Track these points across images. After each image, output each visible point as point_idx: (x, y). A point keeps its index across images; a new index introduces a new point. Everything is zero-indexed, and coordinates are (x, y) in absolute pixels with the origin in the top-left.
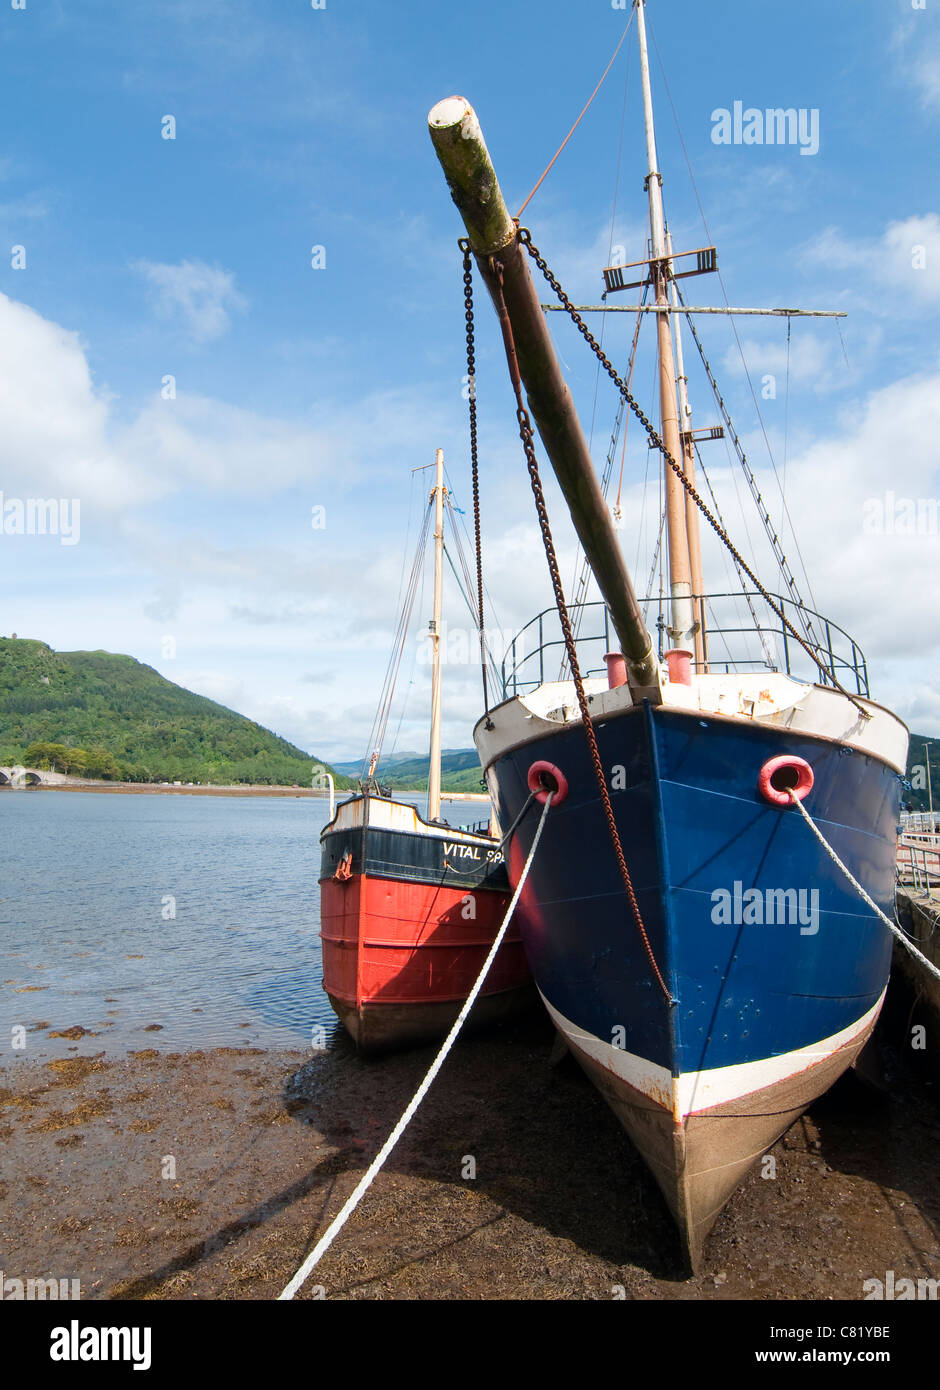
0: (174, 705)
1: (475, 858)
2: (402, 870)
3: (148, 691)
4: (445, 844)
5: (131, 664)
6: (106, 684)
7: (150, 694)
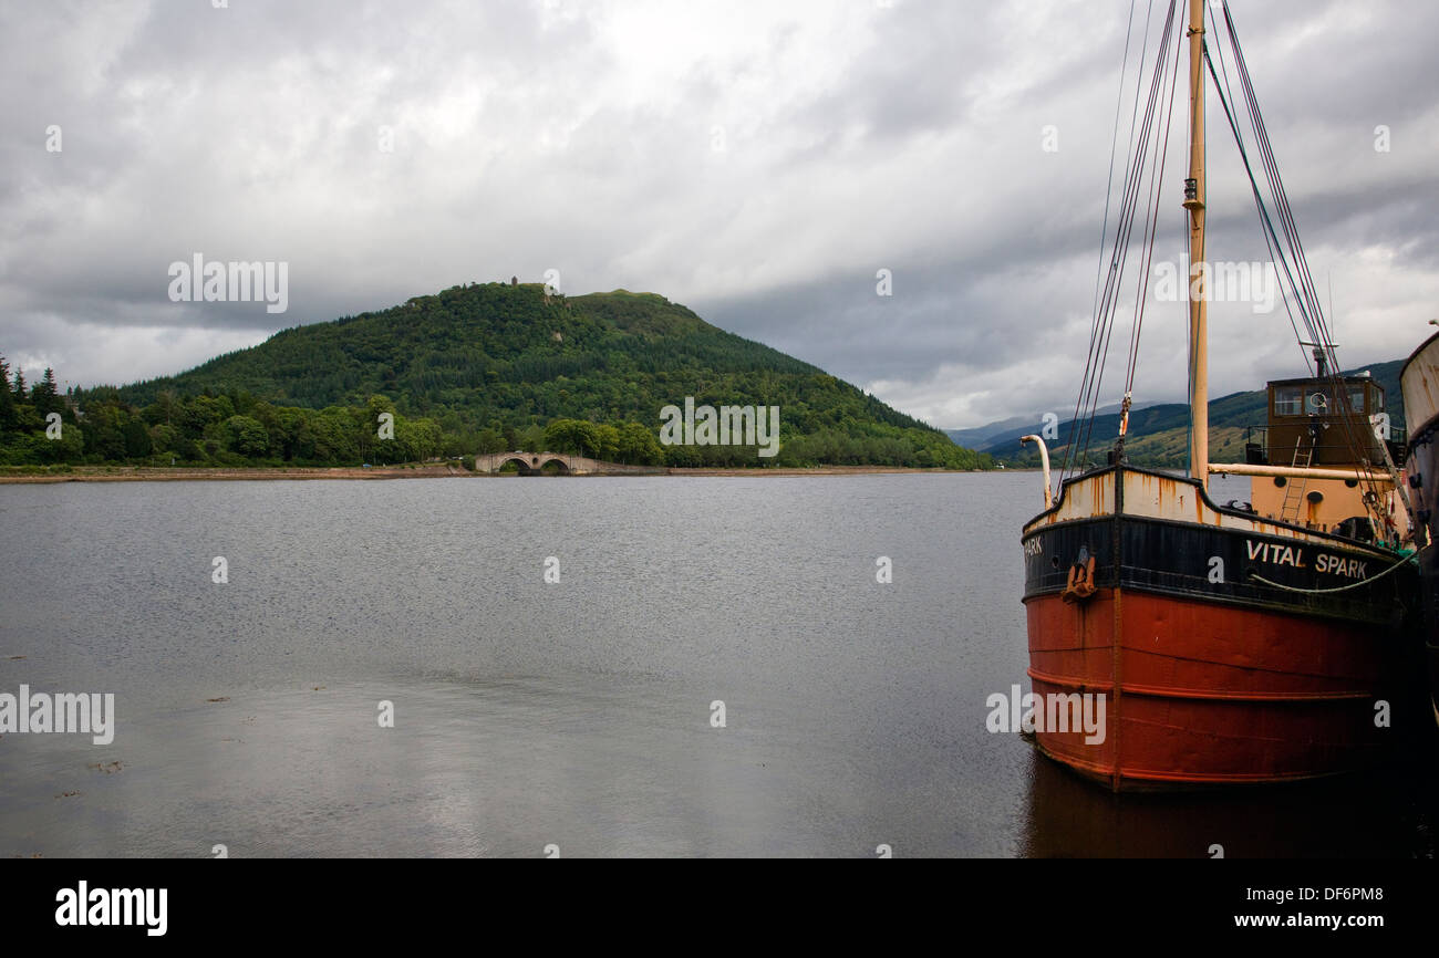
0: (721, 358)
1: (1297, 565)
2: (1179, 583)
3: (685, 340)
4: (1249, 543)
5: (661, 306)
6: (629, 335)
7: (688, 345)
